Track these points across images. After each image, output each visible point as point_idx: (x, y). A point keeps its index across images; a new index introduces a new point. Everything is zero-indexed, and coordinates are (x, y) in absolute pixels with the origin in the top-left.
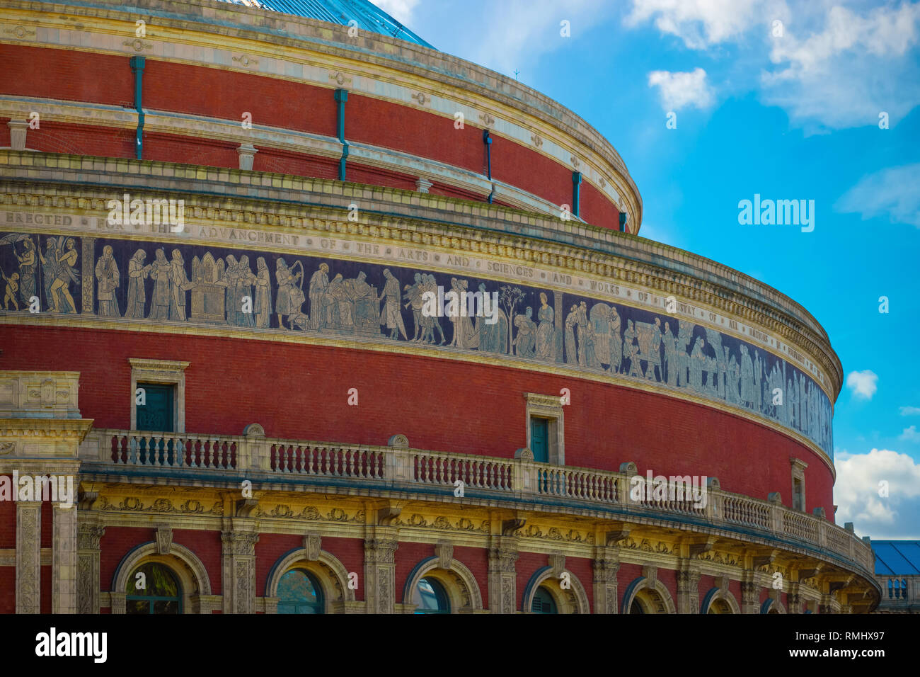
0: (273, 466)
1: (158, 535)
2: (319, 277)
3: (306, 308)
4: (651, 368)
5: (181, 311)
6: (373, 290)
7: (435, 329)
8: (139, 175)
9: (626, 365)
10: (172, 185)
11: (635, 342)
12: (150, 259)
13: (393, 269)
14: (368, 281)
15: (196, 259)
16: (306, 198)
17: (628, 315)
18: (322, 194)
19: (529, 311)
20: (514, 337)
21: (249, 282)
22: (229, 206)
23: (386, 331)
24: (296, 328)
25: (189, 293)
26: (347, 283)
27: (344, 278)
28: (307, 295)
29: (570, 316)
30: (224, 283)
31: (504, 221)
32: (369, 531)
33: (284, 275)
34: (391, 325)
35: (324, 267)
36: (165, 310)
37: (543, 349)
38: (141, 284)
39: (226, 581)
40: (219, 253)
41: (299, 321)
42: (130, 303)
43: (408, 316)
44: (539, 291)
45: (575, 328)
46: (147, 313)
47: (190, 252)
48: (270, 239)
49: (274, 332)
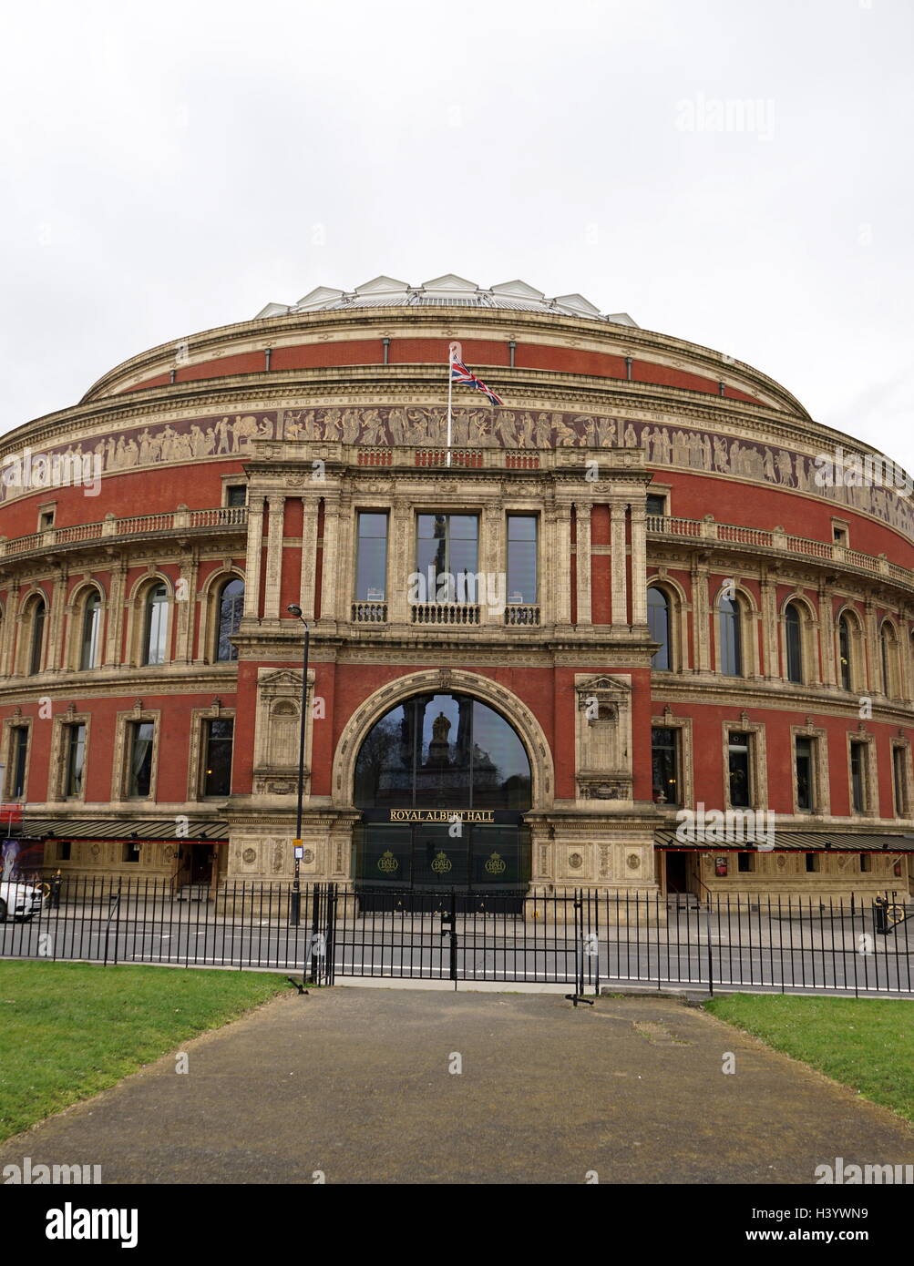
0: (719, 537)
1: (660, 571)
2: (734, 447)
3: (728, 462)
4: (883, 514)
5: (668, 459)
6: (760, 456)
7: (790, 480)
8: (645, 390)
10: (662, 396)
11: (876, 500)
12: (652, 432)
13: (769, 447)
14: (758, 451)
15: (674, 433)
16: (728, 408)
18: (735, 407)
21: (700, 447)
22: (691, 407)
23: (767, 477)
24: (724, 472)
25: (671, 450)
26: (748, 451)
27: (747, 449)
28: (729, 456)
30: (688, 446)
32: (763, 576)
33: (717, 445)
34: (769, 475)
35: (737, 442)
36: (660, 458)
37: (838, 496)
38: (647, 443)
39: (695, 597)
40: (686, 431)
41: (725, 469)
43: (777, 471)
46: (651, 459)
47: (672, 430)
48: (710, 426)
49: (713, 472)
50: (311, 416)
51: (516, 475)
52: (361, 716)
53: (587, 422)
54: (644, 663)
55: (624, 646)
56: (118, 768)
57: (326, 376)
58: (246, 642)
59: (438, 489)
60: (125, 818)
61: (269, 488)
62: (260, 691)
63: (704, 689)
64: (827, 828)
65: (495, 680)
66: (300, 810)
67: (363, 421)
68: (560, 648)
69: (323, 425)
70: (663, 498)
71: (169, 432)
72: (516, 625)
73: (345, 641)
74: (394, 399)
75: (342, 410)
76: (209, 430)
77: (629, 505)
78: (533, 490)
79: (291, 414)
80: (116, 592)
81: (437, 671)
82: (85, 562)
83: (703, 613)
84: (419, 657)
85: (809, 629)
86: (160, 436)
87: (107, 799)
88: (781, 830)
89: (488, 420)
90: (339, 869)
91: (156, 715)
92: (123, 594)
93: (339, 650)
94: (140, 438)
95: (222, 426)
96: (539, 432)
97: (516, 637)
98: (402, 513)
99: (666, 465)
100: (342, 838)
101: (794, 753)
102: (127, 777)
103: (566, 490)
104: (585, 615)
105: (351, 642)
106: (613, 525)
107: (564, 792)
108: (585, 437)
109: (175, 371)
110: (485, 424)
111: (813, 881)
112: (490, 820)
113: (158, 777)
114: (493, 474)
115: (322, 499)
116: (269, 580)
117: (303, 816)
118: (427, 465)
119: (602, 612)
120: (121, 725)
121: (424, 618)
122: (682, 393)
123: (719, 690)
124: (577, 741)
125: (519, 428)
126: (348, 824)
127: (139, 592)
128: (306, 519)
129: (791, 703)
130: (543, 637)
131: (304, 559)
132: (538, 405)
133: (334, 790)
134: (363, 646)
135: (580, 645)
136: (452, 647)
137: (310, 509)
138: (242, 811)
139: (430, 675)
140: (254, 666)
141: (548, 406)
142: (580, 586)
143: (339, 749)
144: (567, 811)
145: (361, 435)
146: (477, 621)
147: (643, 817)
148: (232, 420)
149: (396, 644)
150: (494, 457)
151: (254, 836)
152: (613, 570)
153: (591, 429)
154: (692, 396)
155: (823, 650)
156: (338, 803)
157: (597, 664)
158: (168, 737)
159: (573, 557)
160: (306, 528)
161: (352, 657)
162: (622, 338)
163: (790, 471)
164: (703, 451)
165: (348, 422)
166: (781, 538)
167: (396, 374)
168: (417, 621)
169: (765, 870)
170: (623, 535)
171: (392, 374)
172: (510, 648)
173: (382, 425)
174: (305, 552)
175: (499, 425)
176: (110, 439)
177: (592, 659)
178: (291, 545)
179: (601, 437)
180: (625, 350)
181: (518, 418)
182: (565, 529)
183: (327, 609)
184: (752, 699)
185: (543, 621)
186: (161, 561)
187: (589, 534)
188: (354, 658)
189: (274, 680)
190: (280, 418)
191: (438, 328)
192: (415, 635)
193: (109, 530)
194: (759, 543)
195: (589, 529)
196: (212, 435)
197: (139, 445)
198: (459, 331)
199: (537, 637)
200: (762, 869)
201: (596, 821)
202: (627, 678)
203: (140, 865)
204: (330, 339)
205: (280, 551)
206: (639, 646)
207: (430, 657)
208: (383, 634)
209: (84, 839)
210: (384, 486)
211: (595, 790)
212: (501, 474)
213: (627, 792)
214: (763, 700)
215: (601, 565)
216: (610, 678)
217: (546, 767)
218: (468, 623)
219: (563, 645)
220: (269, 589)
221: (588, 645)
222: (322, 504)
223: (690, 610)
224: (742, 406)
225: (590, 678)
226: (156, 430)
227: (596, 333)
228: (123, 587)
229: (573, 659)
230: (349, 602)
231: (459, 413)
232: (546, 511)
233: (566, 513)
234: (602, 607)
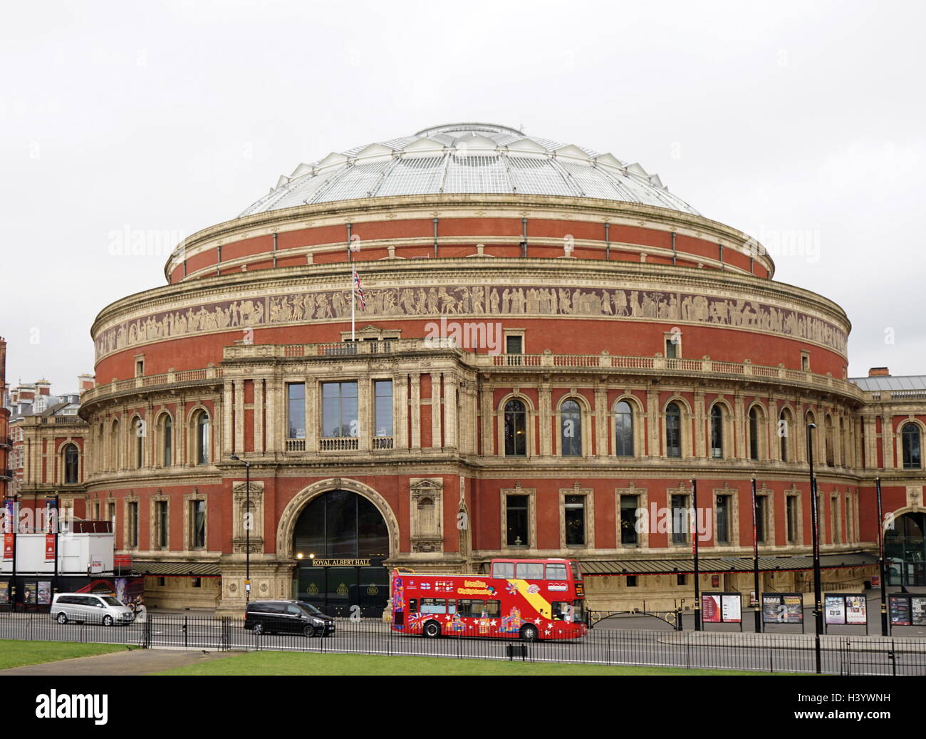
0: (555, 364)
2: (576, 295)
3: (571, 306)
4: (723, 319)
5: (523, 310)
6: (598, 298)
7: (625, 311)
8: (506, 262)
9: (710, 319)
11: (715, 310)
12: (510, 292)
13: (606, 290)
14: (596, 295)
15: (528, 291)
17: (711, 300)
19: (665, 301)
20: (659, 311)
21: (548, 298)
22: (539, 271)
23: (604, 312)
24: (568, 313)
25: (525, 304)
26: (588, 296)
27: (587, 294)
28: (571, 301)
29: (684, 302)
30: (539, 299)
31: (654, 269)
32: (596, 385)
33: (562, 294)
34: (605, 310)
35: (578, 291)
36: (516, 310)
37: (672, 315)
38: (507, 301)
40: (537, 288)
41: (568, 311)
42: (504, 308)
43: (612, 306)
44: (670, 293)
45: (686, 306)
46: (510, 312)
47: (526, 289)
48: (556, 282)
49: (558, 315)
50: (285, 301)
51: (376, 358)
52: (291, 507)
53: (463, 291)
54: (450, 471)
55: (437, 461)
56: (186, 530)
57: (293, 272)
58: (225, 468)
59: (331, 369)
60: (191, 561)
61: (235, 375)
62: (234, 495)
63: (544, 469)
64: (642, 557)
65: (366, 483)
66: (248, 563)
67: (317, 302)
68: (400, 464)
69: (293, 305)
70: (521, 337)
71: (203, 311)
72: (379, 449)
73: (279, 465)
74: (335, 286)
75: (304, 295)
76: (226, 310)
77: (442, 373)
78: (388, 365)
79: (273, 298)
80: (179, 418)
81: (333, 479)
82: (162, 397)
83: (546, 417)
84: (323, 471)
85: (639, 417)
86: (198, 313)
87: (181, 549)
88: (603, 560)
89: (395, 296)
90: (282, 594)
91: (204, 497)
92: (183, 419)
93: (277, 470)
94: (187, 314)
95: (233, 307)
96: (430, 301)
97: (378, 457)
98: (311, 385)
99: (522, 315)
100: (284, 577)
101: (618, 507)
102: (193, 535)
103: (406, 366)
104: (416, 442)
105: (283, 465)
106: (433, 386)
107: (405, 550)
108: (462, 301)
109: (220, 247)
110: (393, 299)
111: (631, 593)
112: (368, 564)
113: (208, 536)
114: (362, 358)
115: (264, 380)
116: (237, 430)
117: (250, 566)
118: (325, 354)
119: (426, 441)
120: (187, 503)
121: (326, 447)
122: (534, 261)
123: (556, 469)
124: (412, 519)
125: (416, 300)
126: (285, 568)
127: (193, 417)
128: (255, 392)
129: (616, 473)
130: (393, 456)
131: (255, 417)
132: (429, 282)
133: (278, 550)
134: (290, 466)
135: (411, 462)
136: (340, 465)
137: (258, 387)
138: (227, 563)
139: (329, 482)
140: (231, 481)
141: (435, 282)
142: (413, 425)
143: (279, 527)
144: (404, 559)
145: (316, 312)
146: (357, 448)
147: (447, 562)
148: (239, 304)
149: (308, 465)
150: (363, 347)
151: (235, 577)
152: (433, 414)
153: (466, 295)
154: (542, 261)
155: (649, 432)
156: (280, 557)
157: (423, 472)
158: (213, 511)
159: (409, 407)
160: (256, 398)
161: (285, 473)
162: (518, 205)
163: (625, 304)
164: (550, 300)
165: (307, 303)
166: (606, 358)
167: (336, 268)
168: (323, 450)
169: (592, 586)
170: (439, 392)
171: (334, 269)
172: (373, 465)
173: (328, 304)
174: (256, 412)
175: (403, 299)
176: (171, 314)
177: (420, 469)
178: (249, 408)
179: (473, 300)
180: (522, 212)
181: (415, 293)
182: (405, 389)
183: (270, 446)
184: (584, 473)
185: (394, 446)
186: (203, 398)
187: (418, 393)
188: (286, 474)
189: (240, 489)
190: (267, 302)
191: (382, 213)
192: (320, 458)
193: (171, 379)
194: (588, 365)
195: (418, 390)
196: (228, 314)
197: (187, 319)
198: (398, 214)
199: (390, 457)
200: (589, 586)
201: (420, 565)
202: (440, 480)
203: (201, 590)
204: (313, 226)
205: (242, 412)
206: (445, 461)
207: (328, 472)
208: (302, 459)
209: (171, 575)
210: (301, 368)
211: (421, 547)
212: (366, 358)
213: (440, 548)
214: (592, 473)
215: (426, 411)
216: (429, 481)
217: (396, 534)
218: (352, 449)
219: (402, 462)
220: (237, 435)
221: (415, 462)
222: (264, 383)
223: (537, 415)
224: (583, 262)
225: (416, 481)
226: (196, 309)
227: (498, 204)
228: (183, 415)
229: (409, 470)
230: (283, 440)
231: (376, 293)
232: (395, 379)
233: (405, 381)
234: (427, 437)
